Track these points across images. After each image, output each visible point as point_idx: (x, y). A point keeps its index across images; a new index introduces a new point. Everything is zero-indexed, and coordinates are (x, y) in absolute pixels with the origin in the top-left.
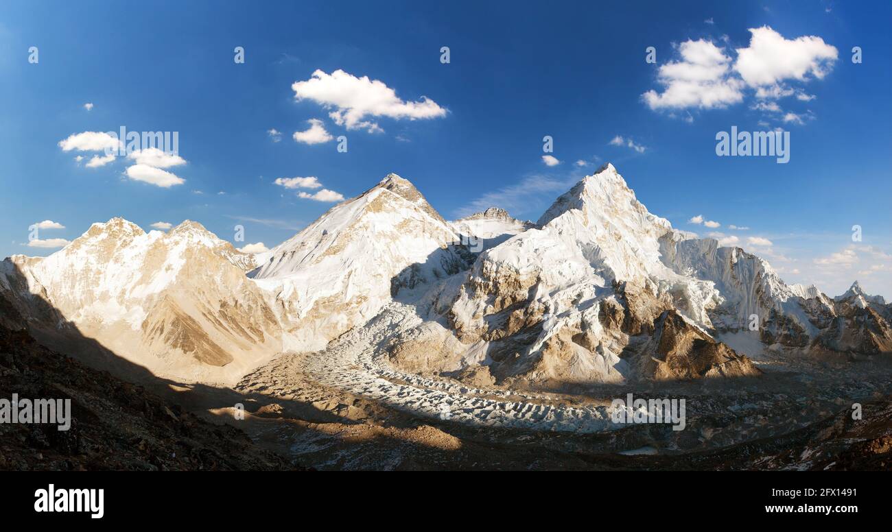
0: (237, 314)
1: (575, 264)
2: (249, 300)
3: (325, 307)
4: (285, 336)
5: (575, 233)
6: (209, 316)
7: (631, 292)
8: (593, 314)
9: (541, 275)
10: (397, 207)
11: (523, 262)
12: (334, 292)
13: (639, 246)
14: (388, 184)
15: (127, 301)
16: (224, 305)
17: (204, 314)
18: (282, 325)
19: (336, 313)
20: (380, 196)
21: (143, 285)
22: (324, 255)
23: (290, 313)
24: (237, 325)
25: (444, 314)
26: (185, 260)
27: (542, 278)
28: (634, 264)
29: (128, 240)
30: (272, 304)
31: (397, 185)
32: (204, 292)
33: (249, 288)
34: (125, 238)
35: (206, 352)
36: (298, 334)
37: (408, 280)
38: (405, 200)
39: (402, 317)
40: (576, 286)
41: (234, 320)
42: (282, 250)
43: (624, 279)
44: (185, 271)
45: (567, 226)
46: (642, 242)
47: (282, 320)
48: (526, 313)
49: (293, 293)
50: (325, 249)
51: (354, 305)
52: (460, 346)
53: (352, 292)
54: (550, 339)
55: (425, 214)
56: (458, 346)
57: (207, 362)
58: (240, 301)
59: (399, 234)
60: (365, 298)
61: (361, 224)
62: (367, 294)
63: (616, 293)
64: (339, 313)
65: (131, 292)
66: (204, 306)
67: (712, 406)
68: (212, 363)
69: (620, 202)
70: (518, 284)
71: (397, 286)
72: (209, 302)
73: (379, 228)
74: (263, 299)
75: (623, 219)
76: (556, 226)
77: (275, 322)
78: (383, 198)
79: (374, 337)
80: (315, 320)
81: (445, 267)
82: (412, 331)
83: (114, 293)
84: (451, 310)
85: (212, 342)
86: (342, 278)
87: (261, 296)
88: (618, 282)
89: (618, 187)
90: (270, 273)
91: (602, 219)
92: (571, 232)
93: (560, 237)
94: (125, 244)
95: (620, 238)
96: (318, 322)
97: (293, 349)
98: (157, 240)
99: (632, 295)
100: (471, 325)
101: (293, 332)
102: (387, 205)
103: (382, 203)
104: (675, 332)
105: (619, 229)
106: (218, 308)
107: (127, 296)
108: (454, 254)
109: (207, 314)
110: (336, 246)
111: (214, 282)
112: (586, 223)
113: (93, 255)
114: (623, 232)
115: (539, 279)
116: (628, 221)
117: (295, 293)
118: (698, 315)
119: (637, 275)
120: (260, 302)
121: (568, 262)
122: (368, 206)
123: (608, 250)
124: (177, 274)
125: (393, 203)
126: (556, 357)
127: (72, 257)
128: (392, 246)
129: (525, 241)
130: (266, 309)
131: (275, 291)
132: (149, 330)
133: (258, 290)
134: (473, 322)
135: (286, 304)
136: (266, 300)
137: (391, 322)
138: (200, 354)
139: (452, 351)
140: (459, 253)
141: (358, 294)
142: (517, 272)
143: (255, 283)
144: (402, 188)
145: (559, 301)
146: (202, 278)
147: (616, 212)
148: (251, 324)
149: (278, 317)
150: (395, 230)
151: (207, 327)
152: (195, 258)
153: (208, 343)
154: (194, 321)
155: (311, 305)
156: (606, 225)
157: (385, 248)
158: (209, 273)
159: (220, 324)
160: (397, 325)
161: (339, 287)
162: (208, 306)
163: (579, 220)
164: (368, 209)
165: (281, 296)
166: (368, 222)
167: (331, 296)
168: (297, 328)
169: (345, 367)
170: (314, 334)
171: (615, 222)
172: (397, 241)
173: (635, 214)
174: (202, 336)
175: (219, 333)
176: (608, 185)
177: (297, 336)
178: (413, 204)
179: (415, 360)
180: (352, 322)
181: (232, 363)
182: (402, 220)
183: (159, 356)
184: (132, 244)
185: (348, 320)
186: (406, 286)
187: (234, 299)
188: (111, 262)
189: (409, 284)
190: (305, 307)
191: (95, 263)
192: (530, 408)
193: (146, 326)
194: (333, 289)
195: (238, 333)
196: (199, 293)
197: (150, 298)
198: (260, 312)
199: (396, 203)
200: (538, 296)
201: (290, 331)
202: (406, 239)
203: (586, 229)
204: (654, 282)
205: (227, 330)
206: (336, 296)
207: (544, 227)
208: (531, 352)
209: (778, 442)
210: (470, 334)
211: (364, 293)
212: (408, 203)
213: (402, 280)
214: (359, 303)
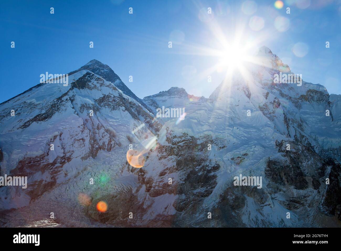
10: (98, 85)
14: (92, 67)
19: (40, 172)
20: (84, 76)
37: (106, 144)
38: (105, 80)
51: (58, 165)
52: (149, 198)
55: (121, 91)
56: (147, 199)
59: (99, 107)
62: (70, 156)
64: (43, 172)
73: (82, 101)
78: (86, 78)
100: (158, 180)
102: (90, 84)
103: (85, 82)
110: (43, 114)
122: (74, 83)
125: (95, 82)
139: (143, 203)
141: (62, 155)
144: (103, 71)
150: (96, 104)
166: (73, 96)
167: (37, 157)
172: (98, 113)
178: (111, 84)
180: (55, 179)
182: (102, 96)
185: (51, 178)
186: (104, 149)
189: (107, 147)
194: (38, 150)
199: (98, 83)
206: (42, 157)
210: (157, 188)
211: (68, 155)
212: (108, 83)
213: (101, 144)
214: (63, 163)
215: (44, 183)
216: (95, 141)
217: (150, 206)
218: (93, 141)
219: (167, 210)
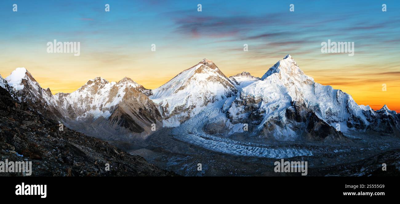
0: (146, 113)
1: (276, 94)
2: (150, 107)
3: (179, 110)
4: (164, 121)
5: (276, 82)
6: (135, 114)
7: (298, 106)
8: (283, 114)
9: (263, 98)
10: (207, 71)
11: (256, 93)
12: (182, 104)
13: (301, 88)
14: (204, 62)
15: (103, 109)
16: (140, 109)
17: (133, 113)
18: (163, 117)
19: (183, 112)
20: (201, 67)
21: (109, 103)
22: (179, 90)
23: (165, 112)
24: (146, 117)
25: (225, 113)
26: (125, 92)
27: (263, 99)
28: (299, 95)
29: (103, 85)
30: (159, 108)
31: (207, 63)
32: (133, 105)
33: (150, 103)
34: (102, 85)
35: (134, 128)
36: (169, 120)
37: (211, 99)
38: (210, 69)
39: (209, 114)
40: (277, 102)
41: (144, 115)
42: (162, 88)
43: (295, 100)
44: (126, 97)
45: (273, 79)
46: (302, 86)
47: (163, 115)
48: (257, 112)
49: (166, 105)
50: (179, 88)
51: (190, 109)
52: (231, 125)
53: (189, 104)
54: (266, 123)
55: (218, 74)
56: (230, 125)
57: (134, 132)
58: (147, 108)
59: (208, 82)
60: (195, 107)
61: (193, 78)
62: (195, 105)
63: (292, 105)
64: (184, 112)
65: (105, 105)
66: (133, 110)
67: (327, 150)
68: (136, 132)
69: (294, 70)
70: (254, 101)
71: (207, 102)
72: (135, 109)
73: (200, 79)
74: (155, 107)
75: (295, 77)
76: (269, 79)
77: (160, 116)
79: (198, 121)
80: (175, 115)
81: (226, 95)
82: (213, 119)
83: (98, 106)
84: (228, 111)
85: (136, 124)
86: (186, 98)
87: (154, 106)
88: (292, 101)
89: (293, 64)
90: (158, 97)
91: (287, 76)
92: (275, 82)
93: (270, 83)
94: (102, 87)
95: (294, 84)
96: (176, 115)
97: (167, 126)
98: (114, 85)
99: (298, 107)
101: (167, 120)
102: (203, 70)
103: (201, 70)
104: (314, 121)
105: (293, 81)
106: (139, 111)
107: (103, 107)
108: (229, 89)
109: (134, 113)
110: (183, 86)
111: (136, 101)
112: (281, 78)
113: (89, 91)
114: (295, 82)
115: (262, 100)
116: (297, 78)
117: (167, 104)
118: (323, 115)
119: (300, 99)
120: (154, 108)
121: (273, 93)
122: (196, 71)
123: (289, 89)
124: (122, 98)
125: (206, 70)
126: (268, 130)
127: (81, 93)
128: (205, 86)
129: (257, 85)
130: (157, 111)
131: (160, 104)
132: (112, 120)
133: (153, 103)
134: (236, 116)
135: (164, 109)
136: (156, 107)
137: (205, 116)
138: (132, 128)
139: (229, 127)
140: (231, 89)
141: (192, 105)
142: (254, 97)
143: (152, 101)
144: (209, 64)
145: (270, 109)
146: (132, 99)
147: (292, 74)
148: (151, 116)
149: (161, 113)
150: (206, 80)
151: (134, 118)
152: (129, 92)
153: (135, 124)
154: (129, 116)
155: (173, 109)
156: (288, 79)
157: (203, 87)
158: (135, 97)
159: (139, 117)
160: (207, 117)
161: (184, 102)
162: (134, 110)
163: (278, 77)
164: (196, 72)
165: (162, 105)
166: (196, 77)
167: (181, 106)
168: (168, 118)
169: (187, 133)
170: (175, 120)
171: (292, 78)
172: (207, 84)
173: (300, 75)
174: (133, 122)
175: (139, 120)
176: (289, 63)
177: (168, 121)
178: (214, 70)
179: (214, 131)
180: (189, 116)
181: (144, 132)
182: (209, 76)
183: (116, 130)
184: (104, 87)
185: (188, 115)
186: (210, 102)
187: (144, 107)
188: (97, 94)
189: (212, 101)
190: (171, 110)
191: (90, 95)
192: (258, 149)
193: (111, 118)
194: (182, 103)
195: (146, 120)
196: (131, 105)
197: (112, 107)
198: (154, 112)
200: (262, 106)
201: (166, 119)
202: (210, 84)
203: (281, 80)
204: (307, 102)
205: (142, 119)
206: (184, 106)
207: (264, 80)
208: (259, 128)
209: (352, 165)
210: (235, 120)
211: (194, 105)
212: (212, 70)
213: (209, 100)
214: (192, 108)
215: (185, 117)
216: (206, 98)
217: (231, 129)
218: (205, 98)
219: (240, 130)
